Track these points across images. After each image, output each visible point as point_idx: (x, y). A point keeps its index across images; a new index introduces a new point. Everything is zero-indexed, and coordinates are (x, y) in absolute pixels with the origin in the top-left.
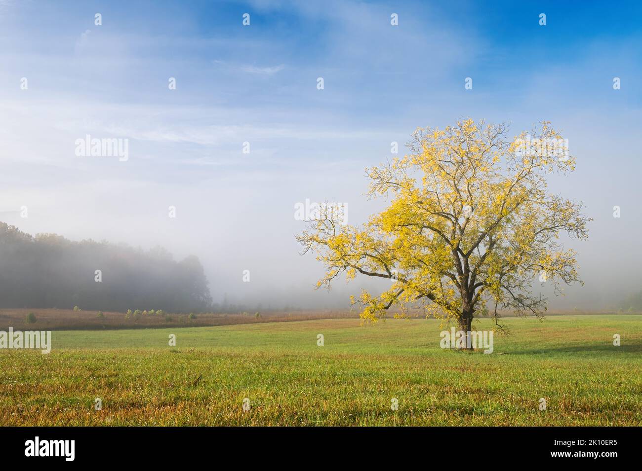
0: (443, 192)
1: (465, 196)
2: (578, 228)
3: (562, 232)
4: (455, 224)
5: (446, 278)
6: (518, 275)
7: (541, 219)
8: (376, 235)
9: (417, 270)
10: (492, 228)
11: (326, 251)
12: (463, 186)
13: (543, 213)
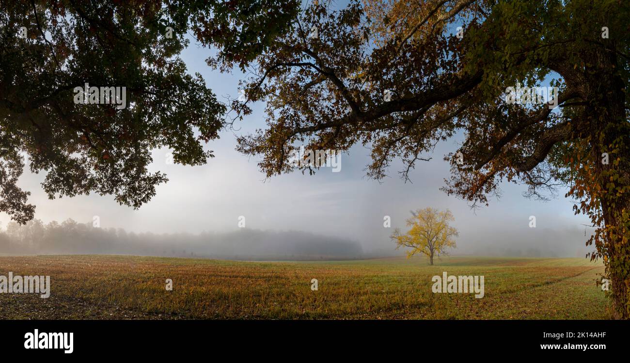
0: (424, 225)
1: (429, 226)
2: (457, 234)
3: (453, 236)
4: (428, 233)
5: (426, 247)
6: (443, 246)
7: (448, 232)
8: (409, 236)
9: (420, 245)
10: (437, 234)
11: (397, 240)
12: (429, 224)
13: (449, 231)
